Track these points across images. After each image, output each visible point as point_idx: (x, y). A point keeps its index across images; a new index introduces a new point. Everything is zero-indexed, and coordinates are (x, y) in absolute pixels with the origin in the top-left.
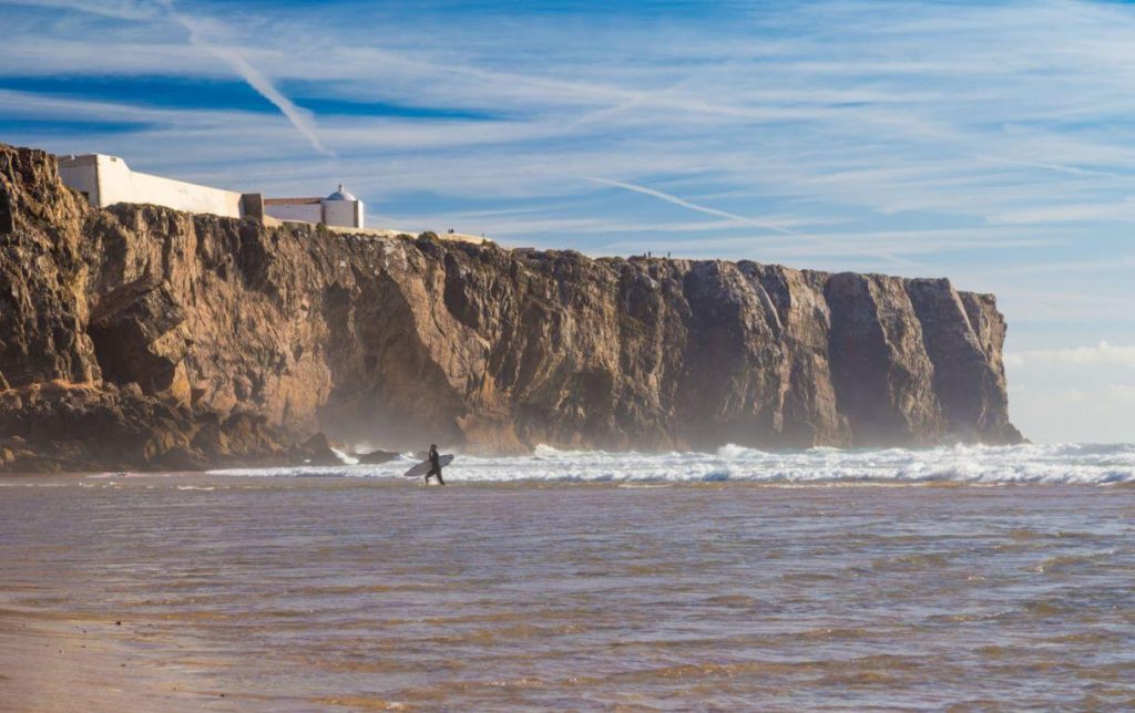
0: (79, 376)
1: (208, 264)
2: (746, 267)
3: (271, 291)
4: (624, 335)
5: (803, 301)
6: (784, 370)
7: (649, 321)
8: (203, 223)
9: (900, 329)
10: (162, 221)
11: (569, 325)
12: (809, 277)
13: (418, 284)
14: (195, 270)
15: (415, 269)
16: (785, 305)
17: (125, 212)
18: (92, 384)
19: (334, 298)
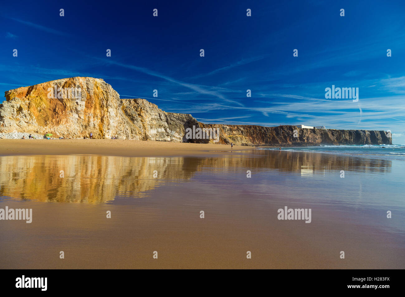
0: (298, 141)
1: (311, 132)
2: (361, 130)
3: (316, 134)
4: (349, 136)
5: (367, 133)
6: (365, 139)
7: (352, 135)
8: (310, 129)
9: (378, 135)
10: (307, 129)
11: (343, 136)
12: (368, 131)
13: (329, 133)
14: (310, 133)
15: (329, 132)
16: (365, 133)
17: (304, 129)
18: (299, 141)
19: (322, 134)
